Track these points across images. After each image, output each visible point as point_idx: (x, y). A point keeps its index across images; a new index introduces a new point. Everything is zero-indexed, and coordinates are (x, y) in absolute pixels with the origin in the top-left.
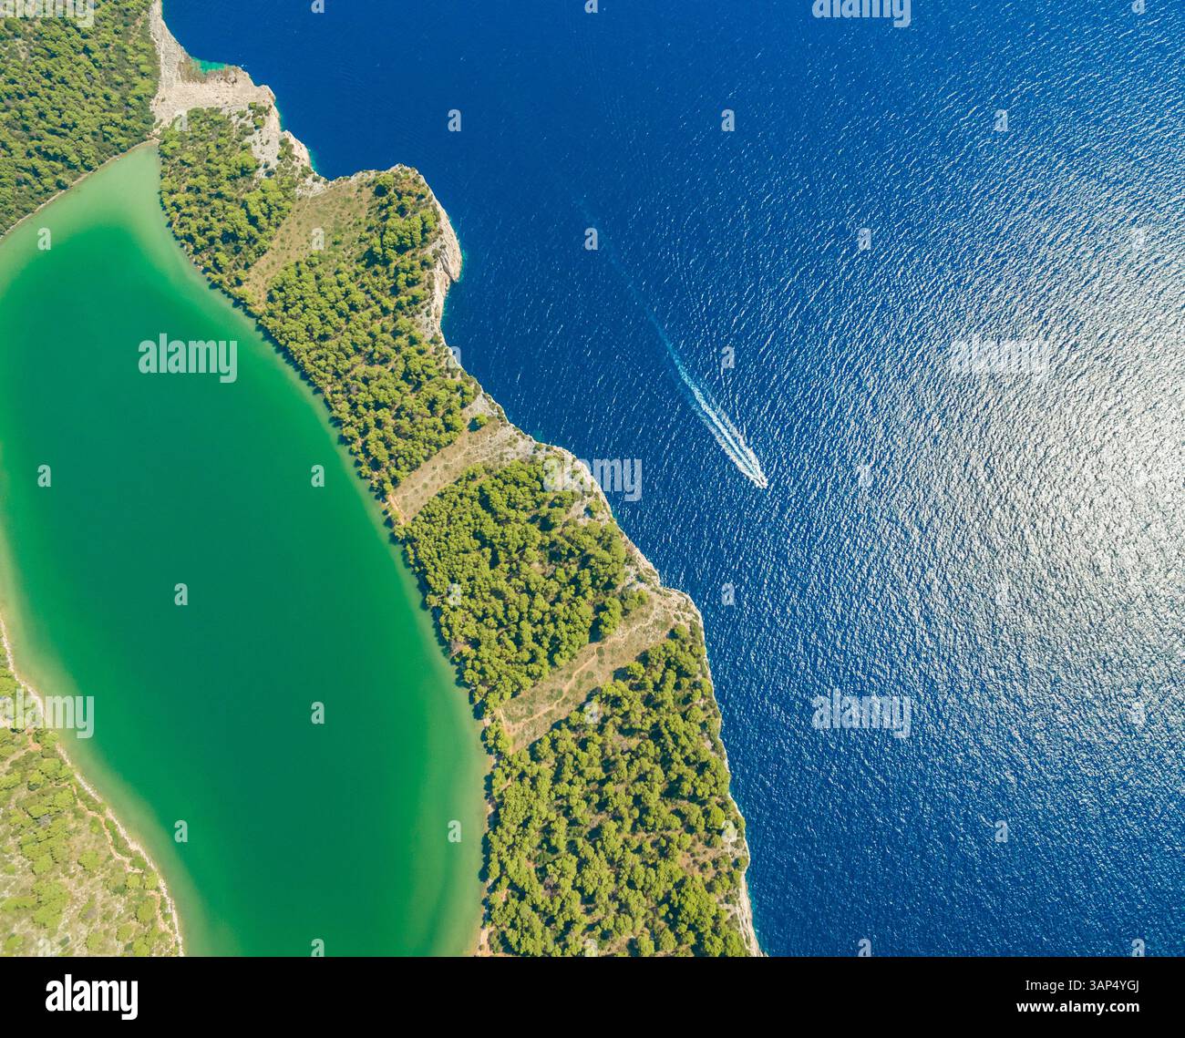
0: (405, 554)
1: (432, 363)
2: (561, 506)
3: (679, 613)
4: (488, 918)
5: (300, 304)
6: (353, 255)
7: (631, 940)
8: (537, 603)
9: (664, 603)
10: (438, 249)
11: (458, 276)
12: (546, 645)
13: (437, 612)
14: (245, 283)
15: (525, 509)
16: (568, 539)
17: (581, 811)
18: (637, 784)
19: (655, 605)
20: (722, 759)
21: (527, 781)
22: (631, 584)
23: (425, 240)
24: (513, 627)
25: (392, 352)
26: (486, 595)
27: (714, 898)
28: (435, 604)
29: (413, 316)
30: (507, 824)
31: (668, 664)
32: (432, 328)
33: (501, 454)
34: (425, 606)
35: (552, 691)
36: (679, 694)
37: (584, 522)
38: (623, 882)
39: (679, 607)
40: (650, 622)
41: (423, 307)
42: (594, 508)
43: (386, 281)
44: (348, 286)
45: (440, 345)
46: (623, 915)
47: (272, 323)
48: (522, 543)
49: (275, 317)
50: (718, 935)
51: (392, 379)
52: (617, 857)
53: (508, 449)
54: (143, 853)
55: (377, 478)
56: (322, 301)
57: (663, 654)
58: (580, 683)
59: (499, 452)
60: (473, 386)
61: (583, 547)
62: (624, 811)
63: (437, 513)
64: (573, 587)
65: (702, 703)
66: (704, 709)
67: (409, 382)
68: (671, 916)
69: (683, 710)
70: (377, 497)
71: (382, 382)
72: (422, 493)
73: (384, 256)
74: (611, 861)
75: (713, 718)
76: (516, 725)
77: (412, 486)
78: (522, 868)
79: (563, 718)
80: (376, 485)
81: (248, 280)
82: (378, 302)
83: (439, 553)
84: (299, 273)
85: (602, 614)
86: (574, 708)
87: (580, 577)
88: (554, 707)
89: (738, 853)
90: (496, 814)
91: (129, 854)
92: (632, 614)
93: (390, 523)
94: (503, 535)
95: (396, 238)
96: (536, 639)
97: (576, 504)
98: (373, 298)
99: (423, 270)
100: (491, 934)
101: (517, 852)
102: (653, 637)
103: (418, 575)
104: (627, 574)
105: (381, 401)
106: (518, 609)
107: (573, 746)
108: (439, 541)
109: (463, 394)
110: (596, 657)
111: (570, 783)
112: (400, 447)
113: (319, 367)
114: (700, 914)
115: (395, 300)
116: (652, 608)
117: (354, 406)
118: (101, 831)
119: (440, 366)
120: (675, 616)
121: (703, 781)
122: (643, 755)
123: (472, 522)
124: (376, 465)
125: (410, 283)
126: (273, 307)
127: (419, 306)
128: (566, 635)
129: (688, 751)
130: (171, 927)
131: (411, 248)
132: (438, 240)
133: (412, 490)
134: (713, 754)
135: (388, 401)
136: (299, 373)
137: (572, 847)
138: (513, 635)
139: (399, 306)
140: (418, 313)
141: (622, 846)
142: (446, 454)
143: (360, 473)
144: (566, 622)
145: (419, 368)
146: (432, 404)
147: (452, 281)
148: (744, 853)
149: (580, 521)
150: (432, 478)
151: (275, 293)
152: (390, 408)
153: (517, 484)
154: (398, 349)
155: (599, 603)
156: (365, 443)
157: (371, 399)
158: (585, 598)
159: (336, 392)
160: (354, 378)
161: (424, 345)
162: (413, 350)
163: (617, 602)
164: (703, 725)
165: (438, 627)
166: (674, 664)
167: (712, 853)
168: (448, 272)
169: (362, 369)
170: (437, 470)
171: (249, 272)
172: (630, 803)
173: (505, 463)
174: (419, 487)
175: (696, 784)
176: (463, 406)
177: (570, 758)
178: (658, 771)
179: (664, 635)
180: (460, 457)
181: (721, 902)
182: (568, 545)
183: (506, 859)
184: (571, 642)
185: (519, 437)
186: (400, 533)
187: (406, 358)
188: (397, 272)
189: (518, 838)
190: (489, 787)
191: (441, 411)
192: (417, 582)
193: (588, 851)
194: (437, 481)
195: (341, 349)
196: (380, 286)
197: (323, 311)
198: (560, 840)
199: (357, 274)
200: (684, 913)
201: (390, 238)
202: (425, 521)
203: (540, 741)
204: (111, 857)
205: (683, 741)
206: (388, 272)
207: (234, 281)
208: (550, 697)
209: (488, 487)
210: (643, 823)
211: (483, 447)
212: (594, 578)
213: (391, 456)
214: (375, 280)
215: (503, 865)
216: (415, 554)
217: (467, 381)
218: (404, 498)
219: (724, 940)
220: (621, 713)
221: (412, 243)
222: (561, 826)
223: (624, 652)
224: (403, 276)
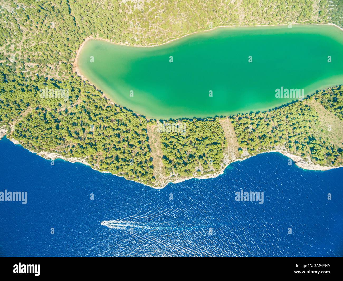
0: (211, 118)
1: (266, 144)
2: (204, 164)
3: (159, 182)
4: (116, 105)
5: (301, 113)
6: (315, 134)
7: (93, 133)
8: (180, 145)
9: (163, 180)
10: (308, 161)
11: (297, 165)
12: (168, 144)
13: (191, 120)
14: (315, 100)
15: (208, 153)
16: (193, 161)
17: (125, 135)
18: (123, 150)
19: (164, 177)
20: (117, 174)
21: (139, 125)
22: (173, 173)
23: (313, 158)
24: (177, 137)
25: (274, 134)
26: (189, 134)
27: (89, 156)
28: (194, 121)
29: (285, 145)
30: (131, 117)
31: (147, 172)
32: (278, 149)
33: (228, 154)
34: (195, 118)
35: (157, 140)
36: (138, 172)
37: (196, 168)
38: (104, 137)
39: (160, 183)
40: (160, 173)
41: (287, 149)
42: (199, 173)
43: (301, 141)
44: (303, 129)
45: (271, 149)
46: (98, 134)
47: (297, 104)
48: (198, 148)
49: (299, 105)
50: (81, 152)
51: (265, 131)
52: (110, 138)
53: (228, 156)
54: (166, 43)
55: (236, 118)
56: (300, 120)
57: (150, 172)
58: (155, 148)
59: (229, 153)
60: (253, 154)
61: (189, 164)
62: (119, 145)
63: (218, 130)
64: (180, 157)
65: (133, 176)
66: (131, 176)
67: (262, 136)
68: (92, 144)
69: (134, 171)
70: (230, 116)
71: (265, 128)
72: (226, 128)
73: (311, 143)
74: (111, 136)
75: (128, 177)
76: (153, 128)
77: (229, 126)
78: (121, 116)
79: (149, 140)
80: (234, 117)
81: (316, 101)
82: (294, 136)
83: (206, 126)
84: (313, 116)
85: (168, 161)
86: (150, 144)
87: (181, 160)
88: (153, 139)
89: (95, 166)
90: (136, 116)
91: (167, 41)
92: (165, 170)
93: (222, 117)
94: (203, 144)
95: (317, 149)
96: (171, 142)
97: (203, 169)
98: (296, 135)
99: (301, 153)
100: (112, 105)
101: (125, 117)
102: (156, 172)
103: (204, 119)
104: (176, 173)
105: (259, 126)
106: (181, 140)
107: (141, 140)
108: (210, 127)
109: (252, 150)
110: (159, 155)
111: (133, 135)
112: (242, 127)
113: (277, 113)
114: (88, 150)
115: (293, 141)
116: (163, 176)
117: (261, 119)
118: (175, 36)
119: (264, 147)
120: (158, 181)
121: (114, 167)
122: (129, 155)
123: (211, 138)
124: (240, 119)
125: (297, 148)
126: (303, 106)
127: (288, 148)
128: (168, 149)
129: (123, 166)
130: (149, 45)
131: (312, 152)
132: (312, 162)
133: (228, 126)
134: (120, 173)
135: (258, 128)
136: (278, 107)
137: (119, 129)
138: (175, 136)
139: (290, 142)
140: (285, 147)
141: (112, 140)
142: (235, 139)
143: (239, 114)
144: (171, 151)
145: (265, 140)
146: (252, 140)
147: (296, 162)
148: (94, 168)
149: (197, 167)
150: (229, 132)
151: (308, 108)
152: (256, 128)
153: (216, 154)
154: (275, 136)
155: (172, 162)
156: (248, 118)
157: (261, 123)
158: (175, 159)
159: (267, 115)
160: (270, 121)
161: (273, 144)
162: (273, 141)
163: (169, 167)
164: (127, 174)
165: (187, 119)
166: (146, 174)
167: (99, 160)
168: (299, 162)
169: (272, 124)
170: (231, 135)
171: (319, 102)
172: (120, 147)
173: (225, 153)
174: (228, 128)
175: (115, 164)
176: (248, 149)
177: (138, 137)
178: (123, 157)
179: (155, 175)
180: (232, 142)
181: (88, 157)
182: (192, 160)
183: (125, 114)
184: (165, 150)
185: (231, 161)
186: (217, 118)
187: (270, 138)
188: (303, 145)
189: (127, 118)
190: (143, 116)
191: (249, 142)
192: (202, 118)
193: (115, 132)
194: (228, 133)
195: (281, 120)
196: (300, 138)
197: (296, 119)
198: (122, 127)
199: (307, 133)
200: (90, 147)
201: (317, 147)
202: (217, 126)
203: (146, 132)
204: (169, 37)
205: (126, 166)
206: (304, 142)
207: (317, 97)
208: (155, 139)
209: (219, 146)
210: (114, 148)
211: (233, 149)
212: (179, 163)
213: (241, 124)
214: (303, 138)
215: (124, 112)
216: (210, 121)
217: (255, 152)
218: (227, 123)
219: (79, 153)
220: (141, 154)
221: (313, 153)
222: (124, 128)
223: (156, 163)
224: (301, 146)
